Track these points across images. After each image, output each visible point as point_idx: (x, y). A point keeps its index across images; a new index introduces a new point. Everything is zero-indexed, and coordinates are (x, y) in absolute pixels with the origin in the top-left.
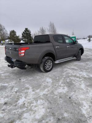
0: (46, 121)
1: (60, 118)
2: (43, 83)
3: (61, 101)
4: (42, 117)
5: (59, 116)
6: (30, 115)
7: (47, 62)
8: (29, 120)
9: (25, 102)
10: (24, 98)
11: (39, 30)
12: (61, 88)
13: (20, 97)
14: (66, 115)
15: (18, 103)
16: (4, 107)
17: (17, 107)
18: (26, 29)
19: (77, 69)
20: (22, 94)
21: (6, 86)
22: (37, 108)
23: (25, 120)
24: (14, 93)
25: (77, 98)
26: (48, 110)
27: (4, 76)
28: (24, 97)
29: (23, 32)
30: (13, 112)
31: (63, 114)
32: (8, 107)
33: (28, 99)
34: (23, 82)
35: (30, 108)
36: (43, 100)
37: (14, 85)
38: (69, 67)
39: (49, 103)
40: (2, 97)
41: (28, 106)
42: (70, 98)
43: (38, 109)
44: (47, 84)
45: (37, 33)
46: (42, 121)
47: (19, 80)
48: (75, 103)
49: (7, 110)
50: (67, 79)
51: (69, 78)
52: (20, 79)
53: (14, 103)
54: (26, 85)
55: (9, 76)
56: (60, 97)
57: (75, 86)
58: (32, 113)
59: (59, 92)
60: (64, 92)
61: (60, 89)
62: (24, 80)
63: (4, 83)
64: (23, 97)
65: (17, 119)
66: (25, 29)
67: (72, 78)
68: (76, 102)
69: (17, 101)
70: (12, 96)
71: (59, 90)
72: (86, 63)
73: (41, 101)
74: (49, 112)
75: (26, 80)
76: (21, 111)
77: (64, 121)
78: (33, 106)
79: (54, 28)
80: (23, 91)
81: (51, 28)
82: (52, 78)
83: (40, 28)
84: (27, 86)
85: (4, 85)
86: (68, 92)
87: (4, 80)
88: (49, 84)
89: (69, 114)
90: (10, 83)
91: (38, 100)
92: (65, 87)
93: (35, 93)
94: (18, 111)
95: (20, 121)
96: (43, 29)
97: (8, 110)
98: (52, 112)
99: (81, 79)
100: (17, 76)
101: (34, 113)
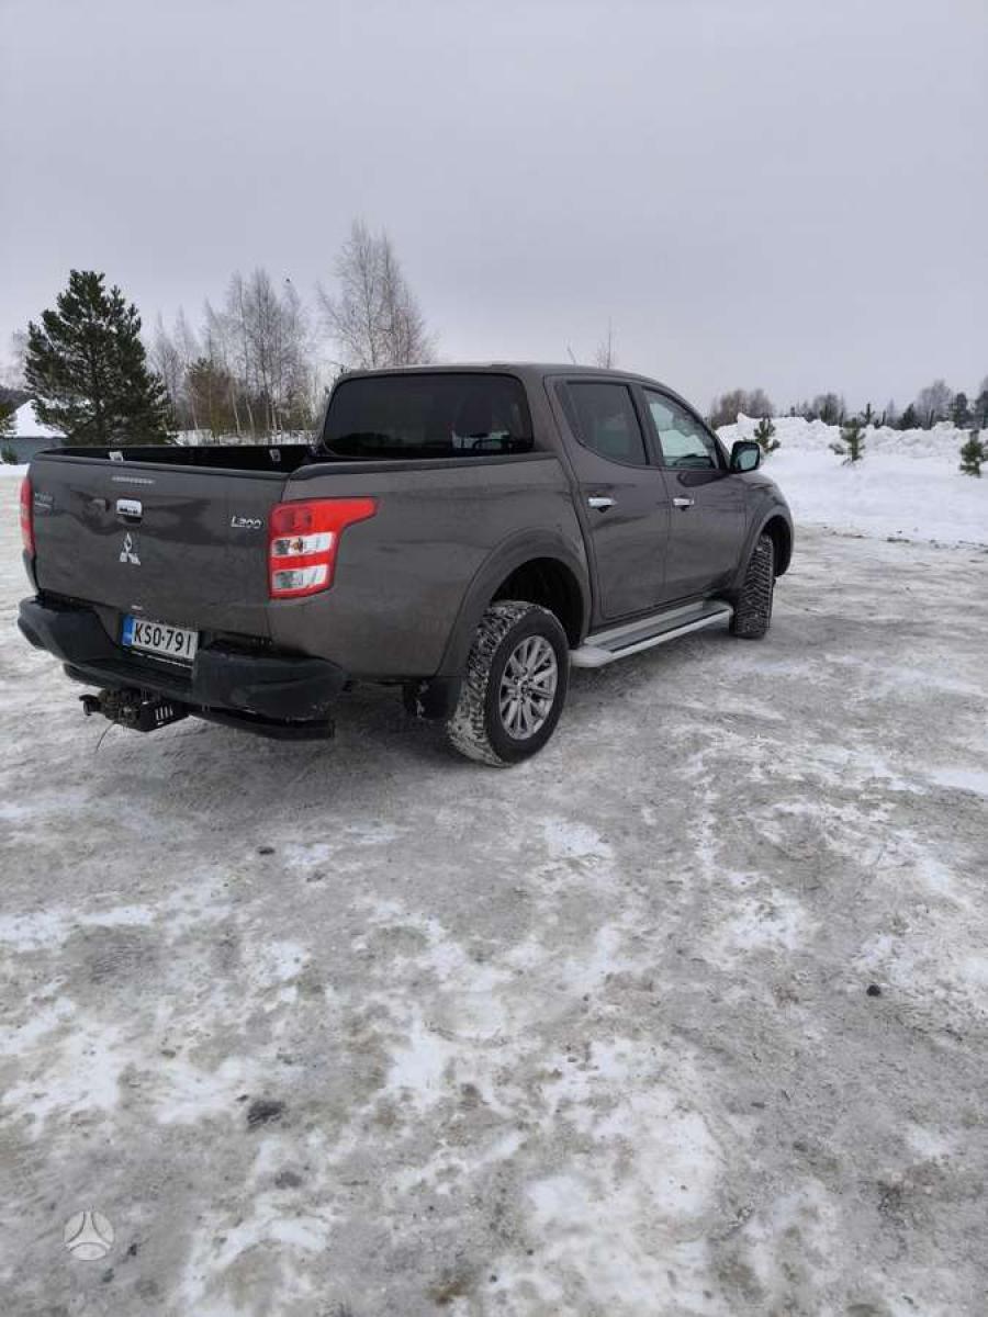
0: (783, 1223)
1: (894, 1174)
2: (533, 877)
3: (808, 1029)
4: (720, 1194)
5: (875, 1164)
6: (596, 1189)
7: (518, 655)
8: (612, 1239)
9: (465, 1078)
10: (434, 1041)
11: (220, 307)
12: (739, 906)
13: (376, 1026)
14: (928, 1145)
15: (392, 1089)
16: (272, 1150)
17: (406, 1132)
18: (86, 287)
19: (776, 716)
20: (378, 997)
21: (144, 930)
22: (620, 1113)
23: (574, 1242)
24: (290, 995)
25: (947, 986)
26: (744, 1126)
27: (51, 827)
28: (418, 1025)
29: (49, 317)
30: (404, 1188)
31: (899, 1141)
32: (315, 1139)
33: (476, 1043)
34: (318, 876)
35: (547, 1124)
36: (634, 1034)
37: (222, 913)
38: (697, 705)
39: (712, 1061)
40: (169, 1054)
41: (514, 1105)
42: (874, 991)
43: (646, 1129)
44: (574, 878)
45: (200, 341)
46: (736, 1230)
47: (251, 857)
48: (949, 1031)
49: (321, 1181)
50: (750, 815)
51: (768, 812)
52: (266, 852)
53: (362, 1100)
54: (368, 901)
55: (110, 824)
56: (785, 996)
57: (868, 878)
58: (606, 1175)
59: (742, 943)
60: (792, 943)
61: (735, 915)
62: (321, 852)
63: (100, 906)
64: (407, 1024)
65: (497, 1249)
66: (64, 287)
67: (797, 809)
68: (955, 1021)
69: (377, 1079)
70: (279, 1027)
71: (736, 926)
72: (829, 657)
73: (623, 1044)
74: (761, 1142)
75: (336, 855)
76: (477, 1165)
77: (946, 1197)
78: (566, 1104)
79: (399, 300)
80: (377, 972)
81: (368, 289)
82: (592, 821)
83: (238, 282)
84: (387, 910)
85: (109, 919)
86: (823, 936)
87: (68, 872)
88: (604, 882)
89: (958, 1136)
90: (175, 899)
91: (587, 1045)
92: (778, 898)
93: (506, 976)
94: (451, 1171)
95: (533, 1259)
96: (263, 295)
97: (335, 1170)
98: (790, 1139)
99: (878, 815)
100: (204, 817)
101: (623, 1169)
